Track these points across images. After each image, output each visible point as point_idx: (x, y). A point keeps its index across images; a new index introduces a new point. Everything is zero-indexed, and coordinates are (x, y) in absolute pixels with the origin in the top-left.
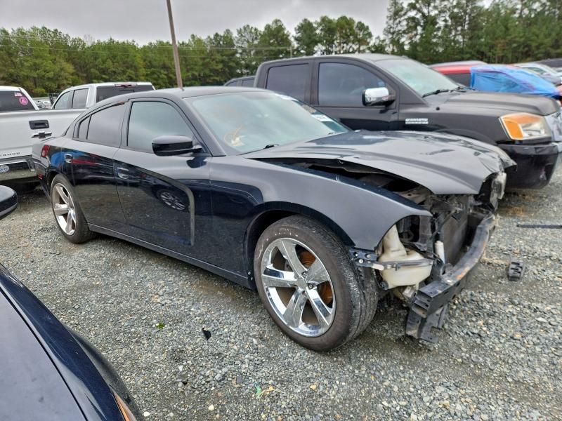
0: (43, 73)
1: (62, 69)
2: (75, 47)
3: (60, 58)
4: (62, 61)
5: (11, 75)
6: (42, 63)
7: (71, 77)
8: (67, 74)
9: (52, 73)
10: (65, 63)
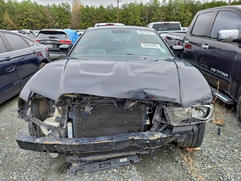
0: (179, 17)
1: (187, 15)
2: (197, 5)
3: (188, 10)
4: (188, 11)
5: (167, 18)
6: (180, 13)
7: (190, 19)
8: (188, 17)
9: (182, 17)
10: (189, 13)
